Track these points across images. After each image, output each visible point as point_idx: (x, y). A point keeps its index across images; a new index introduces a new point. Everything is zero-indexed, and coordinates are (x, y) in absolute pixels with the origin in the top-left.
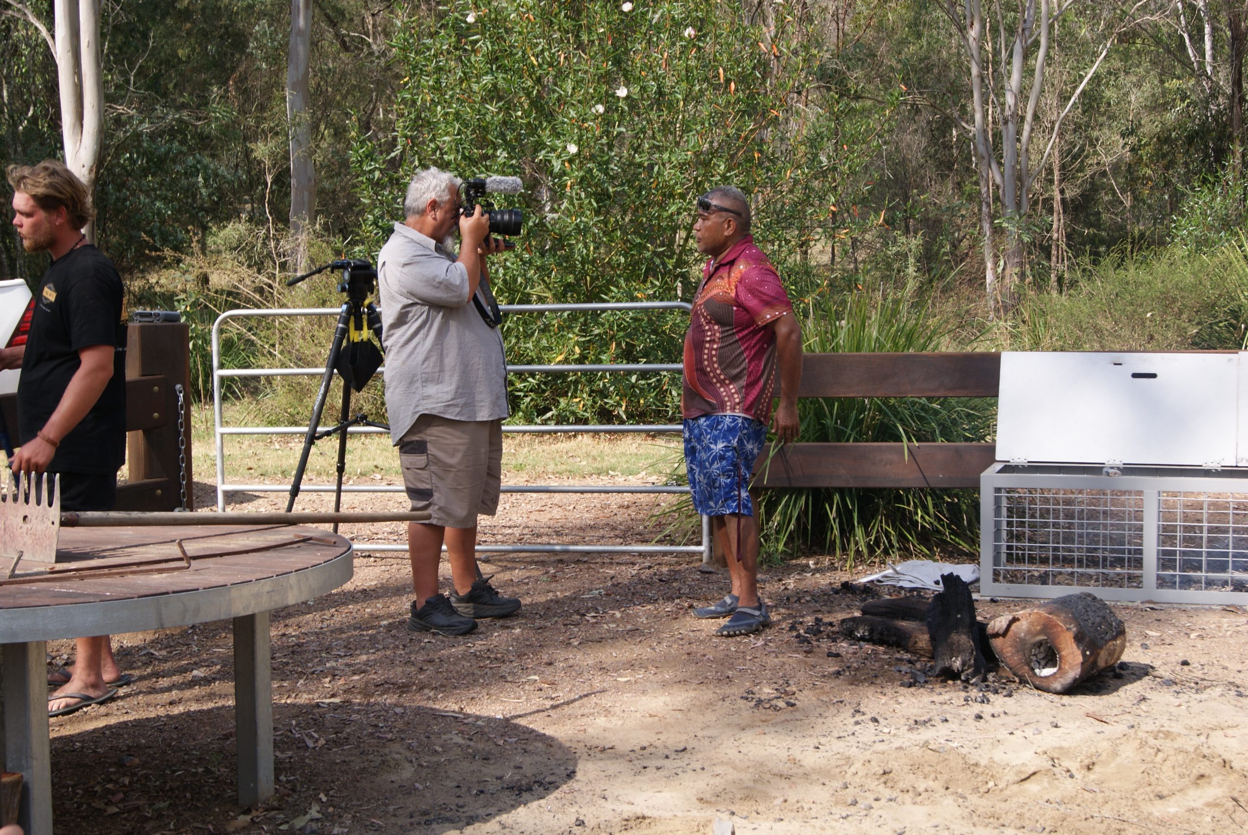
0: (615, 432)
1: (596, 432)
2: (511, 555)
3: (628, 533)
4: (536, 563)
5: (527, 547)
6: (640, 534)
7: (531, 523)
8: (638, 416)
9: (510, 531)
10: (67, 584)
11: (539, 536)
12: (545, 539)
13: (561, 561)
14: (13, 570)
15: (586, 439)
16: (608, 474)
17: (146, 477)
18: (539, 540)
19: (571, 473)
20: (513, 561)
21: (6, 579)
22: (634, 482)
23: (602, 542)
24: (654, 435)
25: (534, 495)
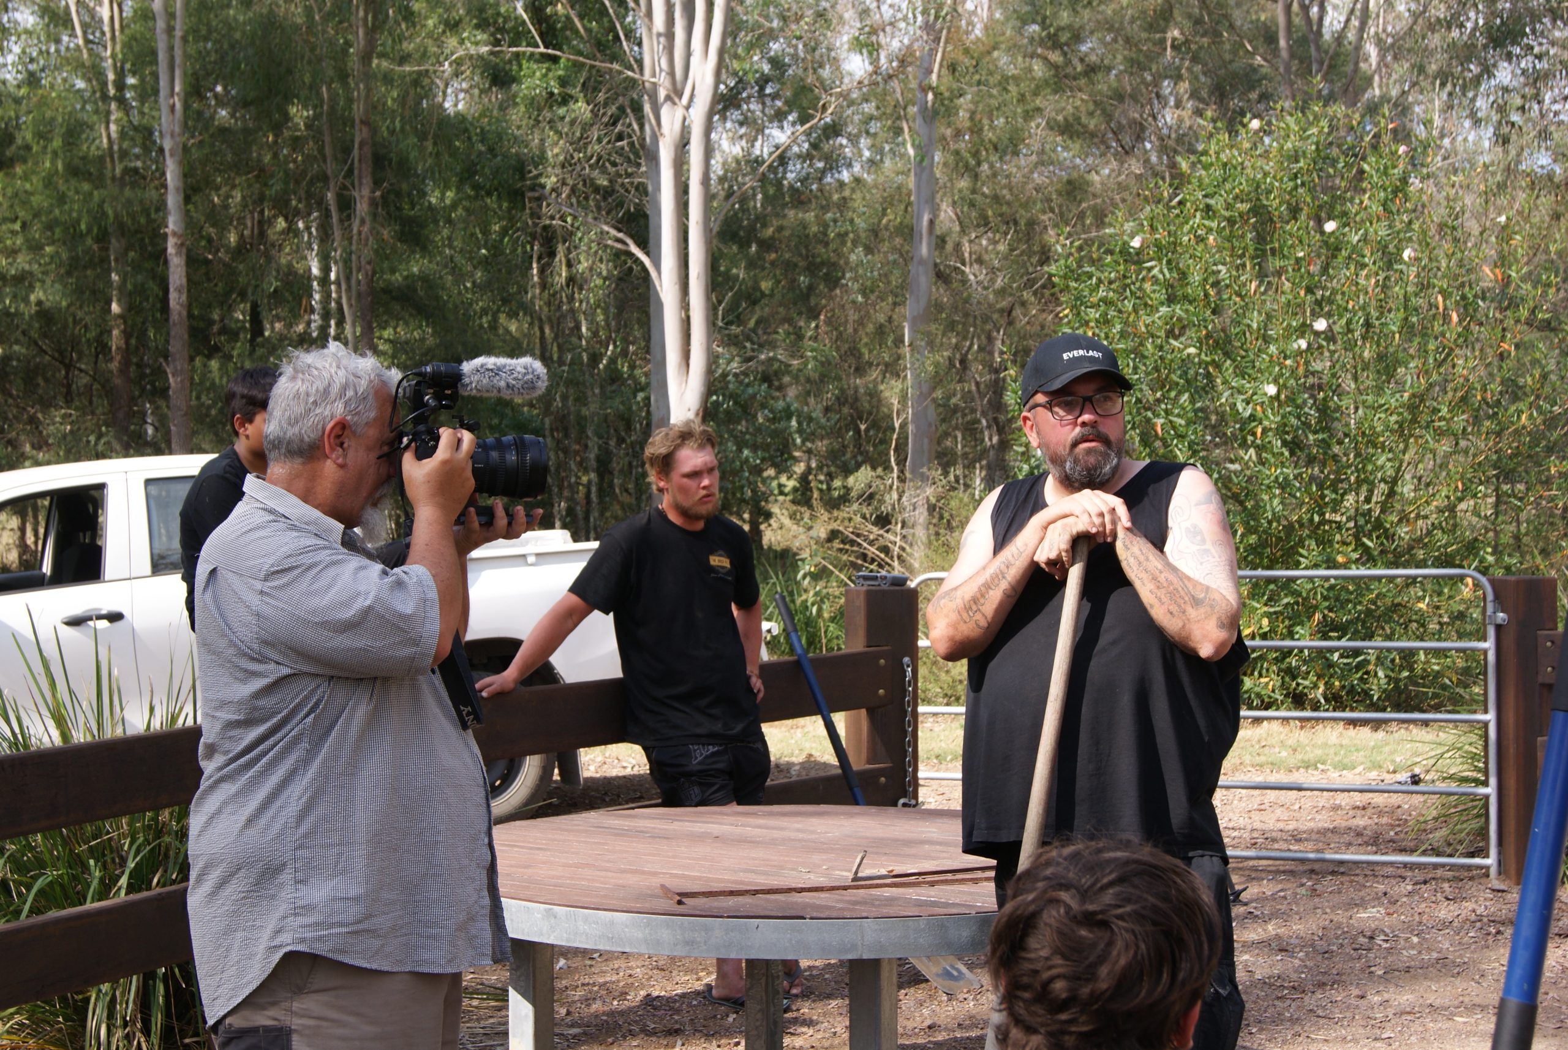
0: (1309, 719)
1: (1286, 720)
2: (1251, 863)
3: (1376, 841)
4: (1284, 872)
5: (1264, 853)
6: (1392, 841)
7: (1257, 825)
8: (1336, 701)
9: (1236, 834)
10: (918, 890)
11: (1274, 840)
12: (1285, 846)
13: (1312, 871)
14: (856, 873)
15: (1275, 726)
16: (1316, 768)
17: (869, 762)
18: (1276, 846)
19: (1274, 766)
20: (1255, 869)
21: (849, 883)
22: (1351, 778)
23: (1352, 849)
24: (1353, 723)
25: (1244, 791)
